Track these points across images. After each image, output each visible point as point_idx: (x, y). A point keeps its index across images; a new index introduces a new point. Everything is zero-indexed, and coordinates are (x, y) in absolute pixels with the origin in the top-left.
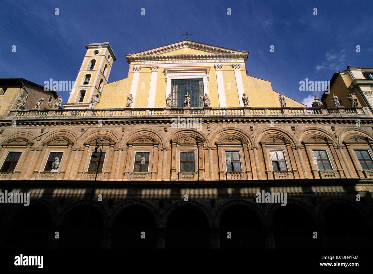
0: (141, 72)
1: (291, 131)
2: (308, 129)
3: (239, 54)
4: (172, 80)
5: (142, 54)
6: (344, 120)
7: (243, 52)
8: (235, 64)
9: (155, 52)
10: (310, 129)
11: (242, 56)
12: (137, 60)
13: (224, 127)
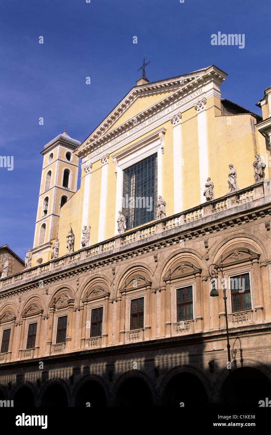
0: (92, 172)
1: (154, 263)
2: (174, 254)
3: (201, 76)
4: (123, 170)
5: (88, 141)
6: (221, 223)
7: (205, 71)
8: (196, 101)
9: (102, 129)
10: (176, 253)
11: (206, 78)
12: (87, 153)
13: (91, 276)
